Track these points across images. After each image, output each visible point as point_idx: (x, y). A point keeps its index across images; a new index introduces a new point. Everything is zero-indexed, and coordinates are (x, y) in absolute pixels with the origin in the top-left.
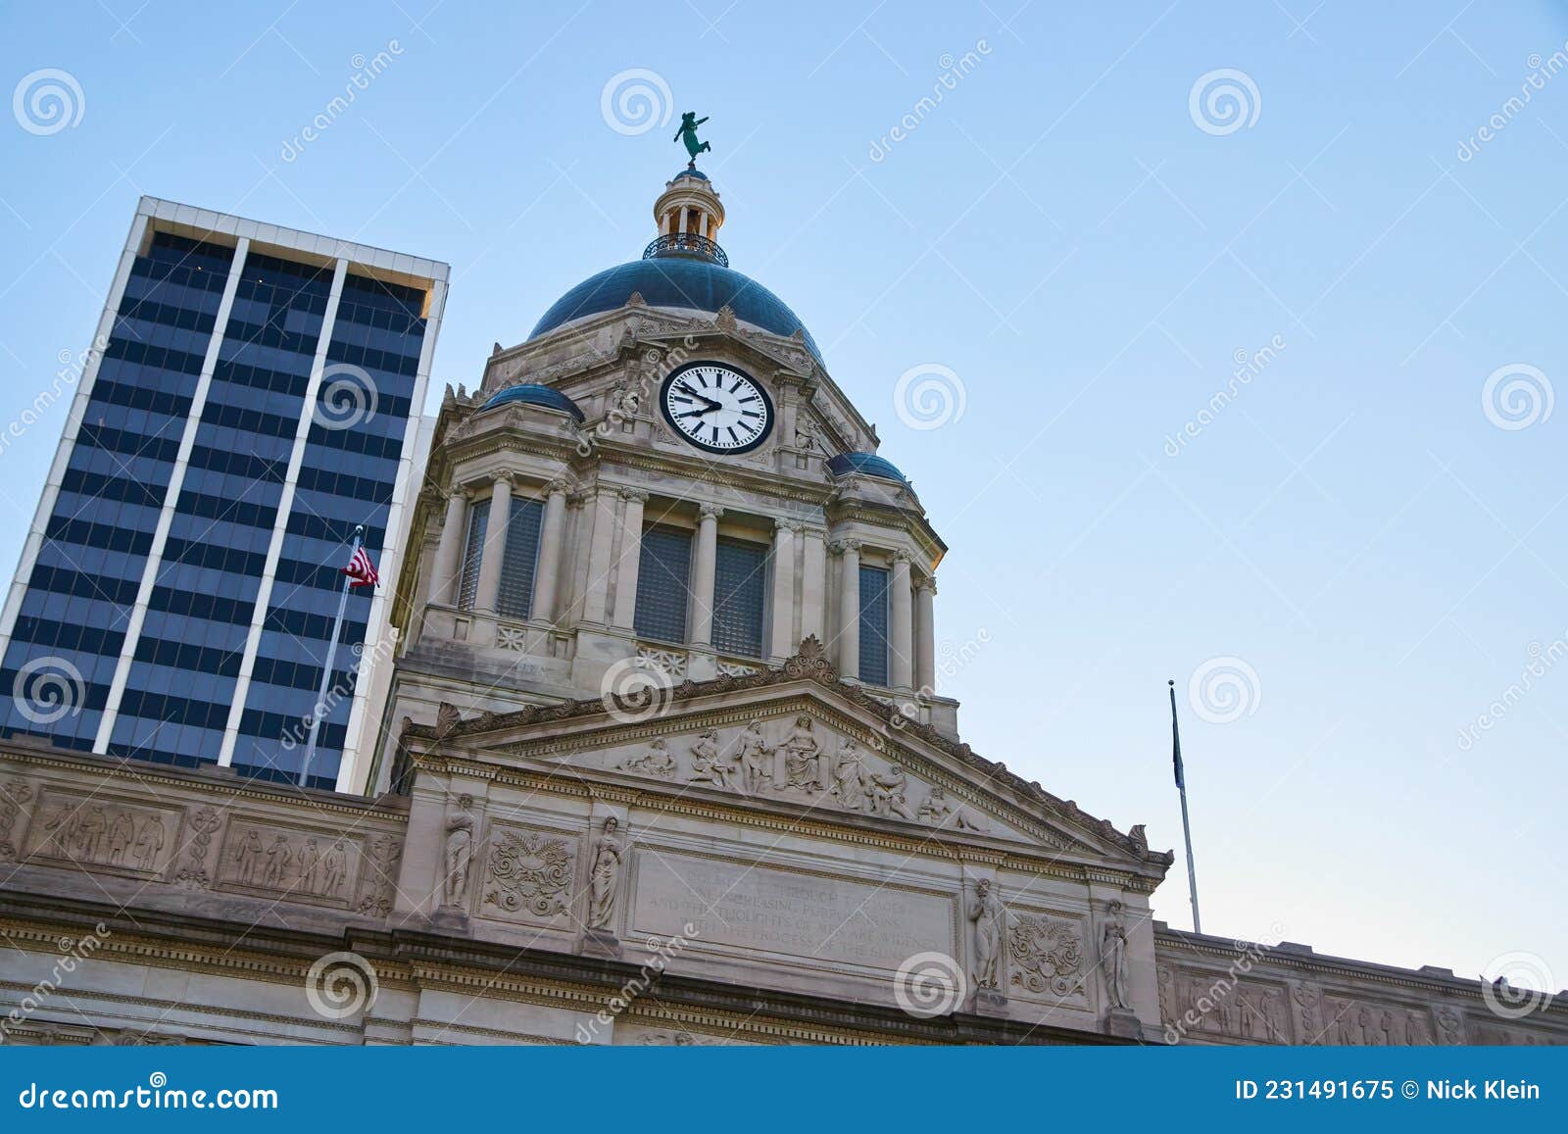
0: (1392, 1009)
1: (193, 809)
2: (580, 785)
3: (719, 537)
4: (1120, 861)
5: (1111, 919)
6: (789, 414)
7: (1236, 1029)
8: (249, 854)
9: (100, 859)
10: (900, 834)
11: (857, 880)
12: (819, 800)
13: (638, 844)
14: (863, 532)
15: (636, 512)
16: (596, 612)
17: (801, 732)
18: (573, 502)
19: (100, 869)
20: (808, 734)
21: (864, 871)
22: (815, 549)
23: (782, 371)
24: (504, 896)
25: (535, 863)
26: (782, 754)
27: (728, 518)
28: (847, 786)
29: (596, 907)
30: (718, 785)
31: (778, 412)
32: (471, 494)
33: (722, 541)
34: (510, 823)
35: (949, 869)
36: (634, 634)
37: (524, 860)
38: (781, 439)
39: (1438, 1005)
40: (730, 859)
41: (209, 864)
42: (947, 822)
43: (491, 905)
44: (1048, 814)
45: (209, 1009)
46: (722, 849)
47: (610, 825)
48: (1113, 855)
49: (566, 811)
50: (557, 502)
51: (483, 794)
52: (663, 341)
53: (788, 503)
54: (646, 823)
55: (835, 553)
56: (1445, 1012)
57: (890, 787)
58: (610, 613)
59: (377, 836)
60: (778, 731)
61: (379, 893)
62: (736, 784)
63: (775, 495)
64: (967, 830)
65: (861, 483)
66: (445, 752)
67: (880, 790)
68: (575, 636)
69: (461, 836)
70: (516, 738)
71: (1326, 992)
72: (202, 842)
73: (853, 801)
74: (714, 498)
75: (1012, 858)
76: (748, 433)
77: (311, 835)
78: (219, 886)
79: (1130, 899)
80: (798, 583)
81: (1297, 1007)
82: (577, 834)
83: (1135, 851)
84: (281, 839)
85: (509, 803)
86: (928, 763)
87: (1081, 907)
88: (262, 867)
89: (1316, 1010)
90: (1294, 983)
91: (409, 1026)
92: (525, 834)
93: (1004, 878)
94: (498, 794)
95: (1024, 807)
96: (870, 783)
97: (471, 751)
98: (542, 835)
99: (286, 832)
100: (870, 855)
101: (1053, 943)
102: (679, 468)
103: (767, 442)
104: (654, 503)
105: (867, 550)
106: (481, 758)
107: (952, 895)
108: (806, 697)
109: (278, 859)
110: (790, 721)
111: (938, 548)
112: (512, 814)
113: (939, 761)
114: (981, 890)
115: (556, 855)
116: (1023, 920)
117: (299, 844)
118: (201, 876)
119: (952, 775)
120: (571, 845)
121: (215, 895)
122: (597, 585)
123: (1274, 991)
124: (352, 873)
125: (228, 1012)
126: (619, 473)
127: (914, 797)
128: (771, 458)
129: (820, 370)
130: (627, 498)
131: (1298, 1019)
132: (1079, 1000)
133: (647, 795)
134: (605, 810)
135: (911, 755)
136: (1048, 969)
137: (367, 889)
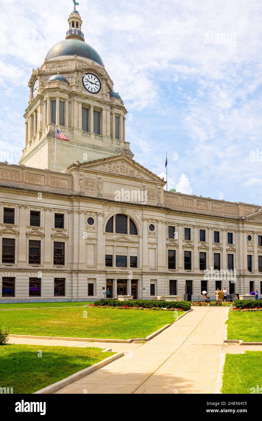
0: (189, 200)
1: (46, 176)
2: (96, 173)
3: (94, 110)
4: (161, 183)
5: (159, 190)
6: (104, 86)
7: (171, 203)
8: (54, 182)
9: (35, 183)
10: (134, 179)
11: (129, 185)
12: (125, 174)
13: (103, 181)
14: (116, 111)
15: (80, 106)
16: (76, 126)
17: (122, 164)
18: (70, 102)
19: (36, 185)
20: (123, 164)
21: (130, 184)
22: (109, 113)
23: (103, 77)
24: (87, 189)
25: (91, 184)
26: (120, 167)
27: (95, 107)
28: (128, 172)
29: (99, 190)
30: (112, 172)
31: (102, 85)
32: (51, 99)
33: (94, 111)
34: (87, 178)
35: (140, 183)
36: (82, 130)
37: (89, 183)
38: (102, 91)
39: (194, 200)
40: (114, 183)
41: (49, 184)
42: (140, 177)
43: (86, 190)
44: (153, 176)
45: (54, 204)
46: (113, 181)
47: (99, 178)
48: (160, 182)
49: (94, 176)
50: (67, 103)
51: (83, 174)
52: (82, 69)
53: (104, 105)
54: (104, 178)
55: (111, 114)
56: (195, 201)
57: (133, 172)
58: (78, 126)
59: (69, 179)
60: (119, 163)
61: (71, 188)
62: (114, 172)
63: (102, 103)
64: (142, 178)
65: (115, 100)
66: (78, 168)
67: (132, 172)
68: (73, 130)
69: (82, 181)
70: (87, 166)
71: (182, 198)
72: (48, 181)
73: (129, 174)
74: (93, 104)
75: (148, 182)
76: (97, 89)
77: (61, 179)
78: (51, 187)
79: (161, 187)
80: (106, 120)
81: (178, 201)
82: (95, 179)
83: (163, 181)
84: (57, 180)
85: (87, 175)
86: (138, 169)
87: (155, 188)
88: (56, 184)
89: (180, 201)
90: (178, 197)
91: (79, 207)
92: (89, 179)
93: (147, 185)
94: (85, 174)
95: (150, 175)
96: (131, 171)
97: (82, 168)
98: (91, 180)
99: (58, 179)
100: (131, 182)
101: (152, 193)
102: (87, 98)
103: (100, 91)
104: (83, 104)
105: (116, 114)
106: (83, 169)
107: (140, 187)
108: (123, 159)
109: (57, 183)
110: (121, 162)
111: (126, 112)
112: (87, 177)
113: (139, 168)
114: (144, 187)
115: (93, 182)
116: (149, 190)
117: (60, 181)
118: (49, 186)
119: (141, 170)
120: (95, 181)
121: (51, 188)
122: (76, 121)
123: (176, 198)
124: (67, 185)
125: (56, 204)
126: (77, 98)
127: (136, 173)
128: (101, 95)
129: (108, 76)
130: (79, 103)
131: (178, 202)
132: (154, 201)
133: (104, 174)
134: (99, 176)
135: (136, 167)
136: (151, 197)
137: (69, 187)
